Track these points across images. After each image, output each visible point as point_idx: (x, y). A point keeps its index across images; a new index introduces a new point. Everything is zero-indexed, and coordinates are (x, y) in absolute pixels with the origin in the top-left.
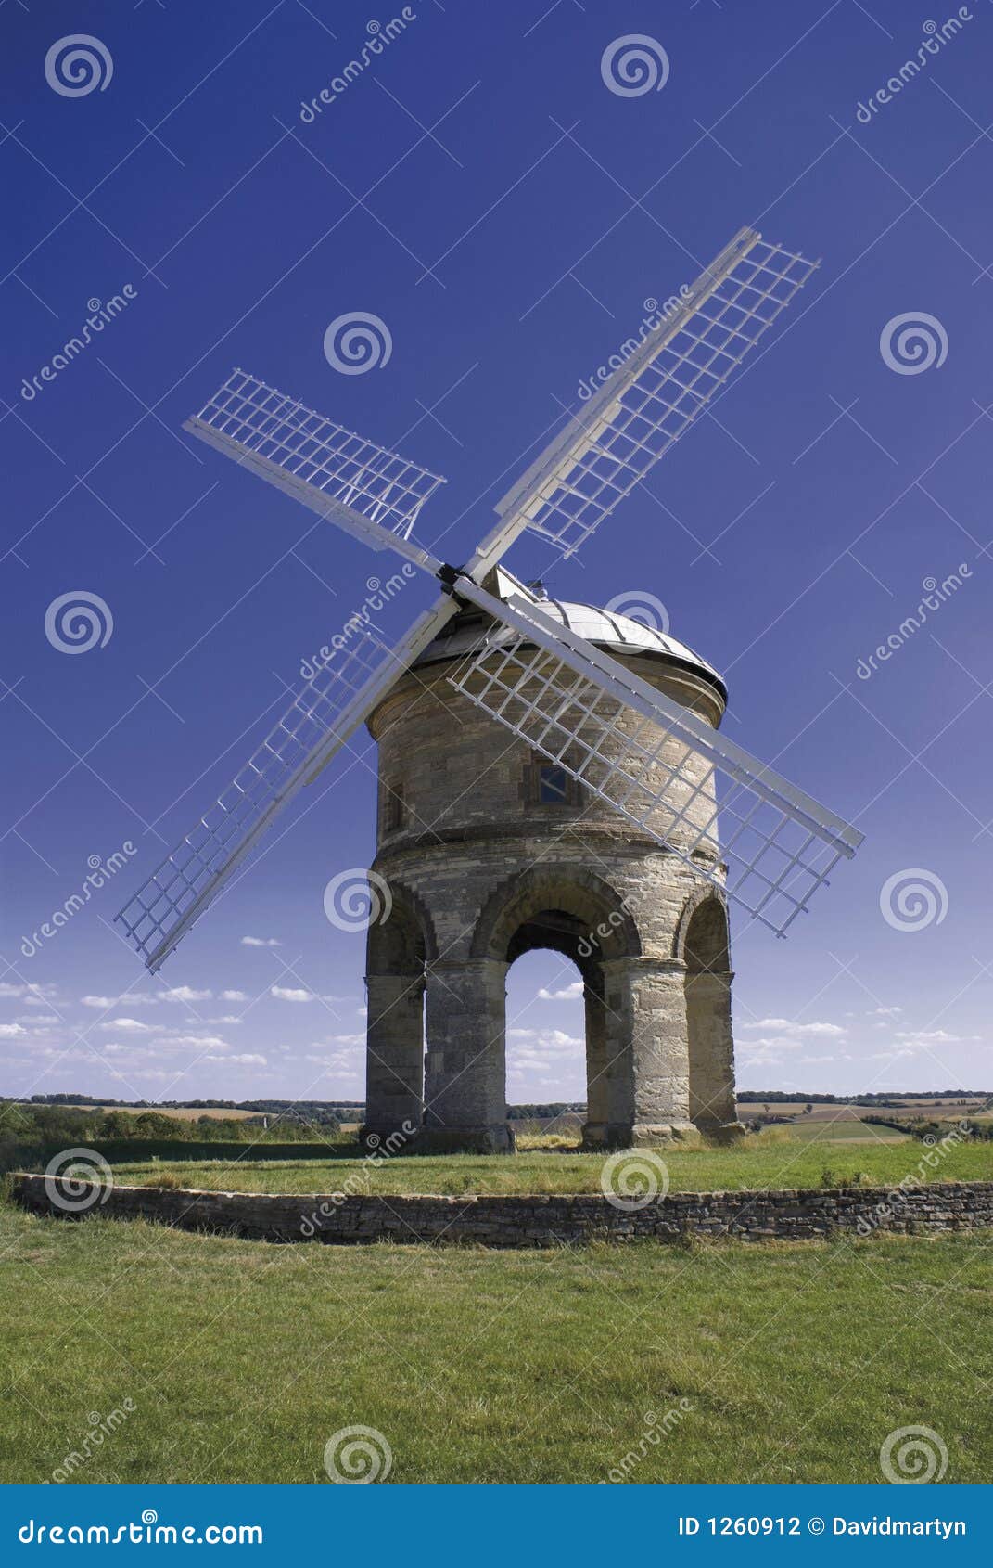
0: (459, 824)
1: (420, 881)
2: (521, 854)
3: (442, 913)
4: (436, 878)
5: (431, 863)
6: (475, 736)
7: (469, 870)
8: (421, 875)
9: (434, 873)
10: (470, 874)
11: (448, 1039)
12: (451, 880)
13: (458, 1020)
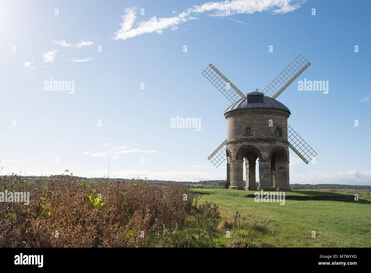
0: (265, 137)
1: (258, 146)
2: (276, 144)
3: (263, 152)
8: (258, 145)
9: (261, 145)
10: (268, 146)
11: (265, 173)
12: (264, 147)
13: (266, 170)
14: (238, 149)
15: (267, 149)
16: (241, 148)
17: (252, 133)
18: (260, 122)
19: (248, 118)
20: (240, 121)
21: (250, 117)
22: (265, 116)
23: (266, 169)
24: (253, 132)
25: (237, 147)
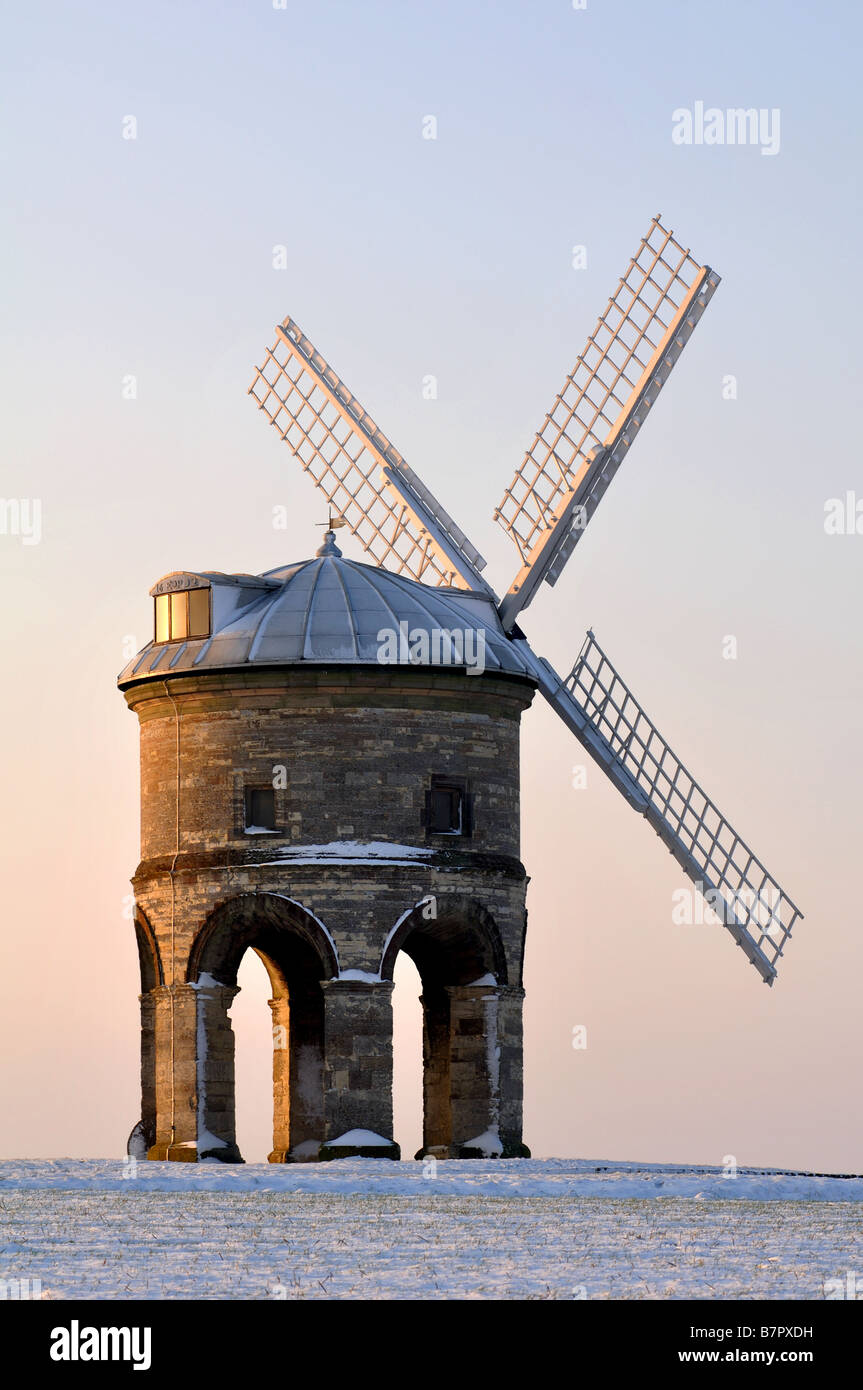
3: (344, 935)
4: (339, 898)
5: (332, 881)
6: (378, 754)
7: (377, 893)
8: (319, 892)
9: (335, 892)
10: (377, 898)
12: (354, 902)
13: (364, 1040)
14: (198, 916)
15: (370, 914)
16: (220, 908)
17: (280, 822)
18: (327, 751)
19: (257, 723)
20: (214, 747)
21: (269, 722)
22: (361, 712)
23: (365, 1032)
24: (286, 817)
25: (197, 907)
